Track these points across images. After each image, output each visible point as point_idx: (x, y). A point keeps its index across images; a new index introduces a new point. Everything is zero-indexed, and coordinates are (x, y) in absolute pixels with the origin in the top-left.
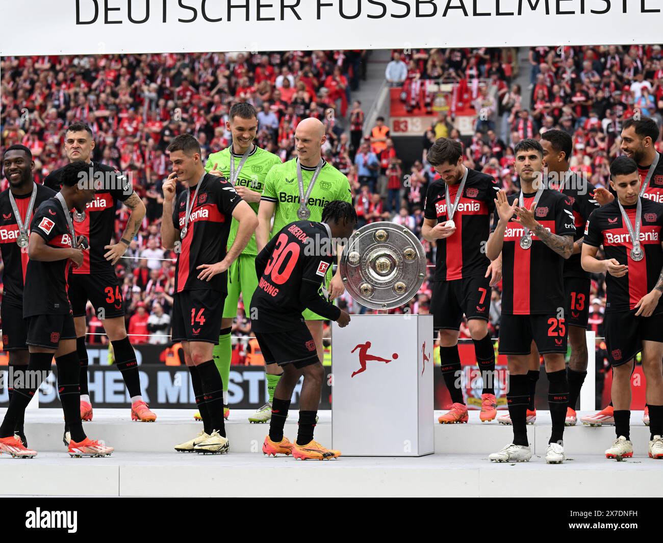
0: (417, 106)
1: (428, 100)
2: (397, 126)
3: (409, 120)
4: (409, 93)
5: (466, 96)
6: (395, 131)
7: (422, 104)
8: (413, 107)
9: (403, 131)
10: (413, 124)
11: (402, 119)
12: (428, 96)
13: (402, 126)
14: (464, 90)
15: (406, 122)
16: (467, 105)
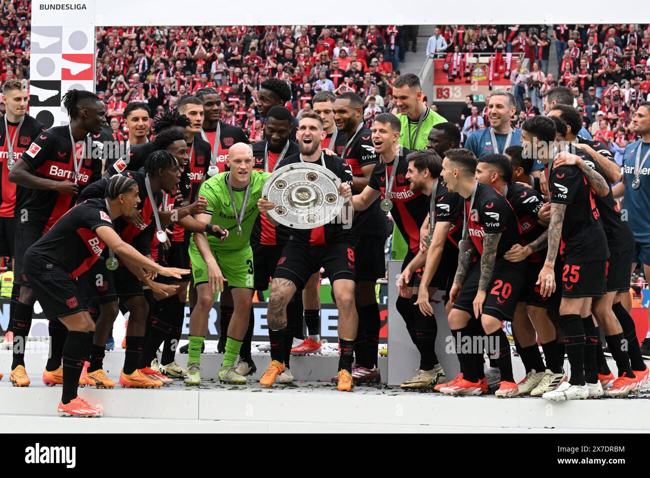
0: (458, 76)
1: (468, 70)
2: (439, 93)
3: (450, 87)
4: (451, 64)
5: (501, 68)
6: (438, 97)
7: (462, 74)
8: (454, 77)
9: (445, 97)
10: (454, 92)
11: (445, 87)
12: (468, 67)
13: (444, 93)
14: (499, 62)
15: (448, 90)
16: (502, 75)
